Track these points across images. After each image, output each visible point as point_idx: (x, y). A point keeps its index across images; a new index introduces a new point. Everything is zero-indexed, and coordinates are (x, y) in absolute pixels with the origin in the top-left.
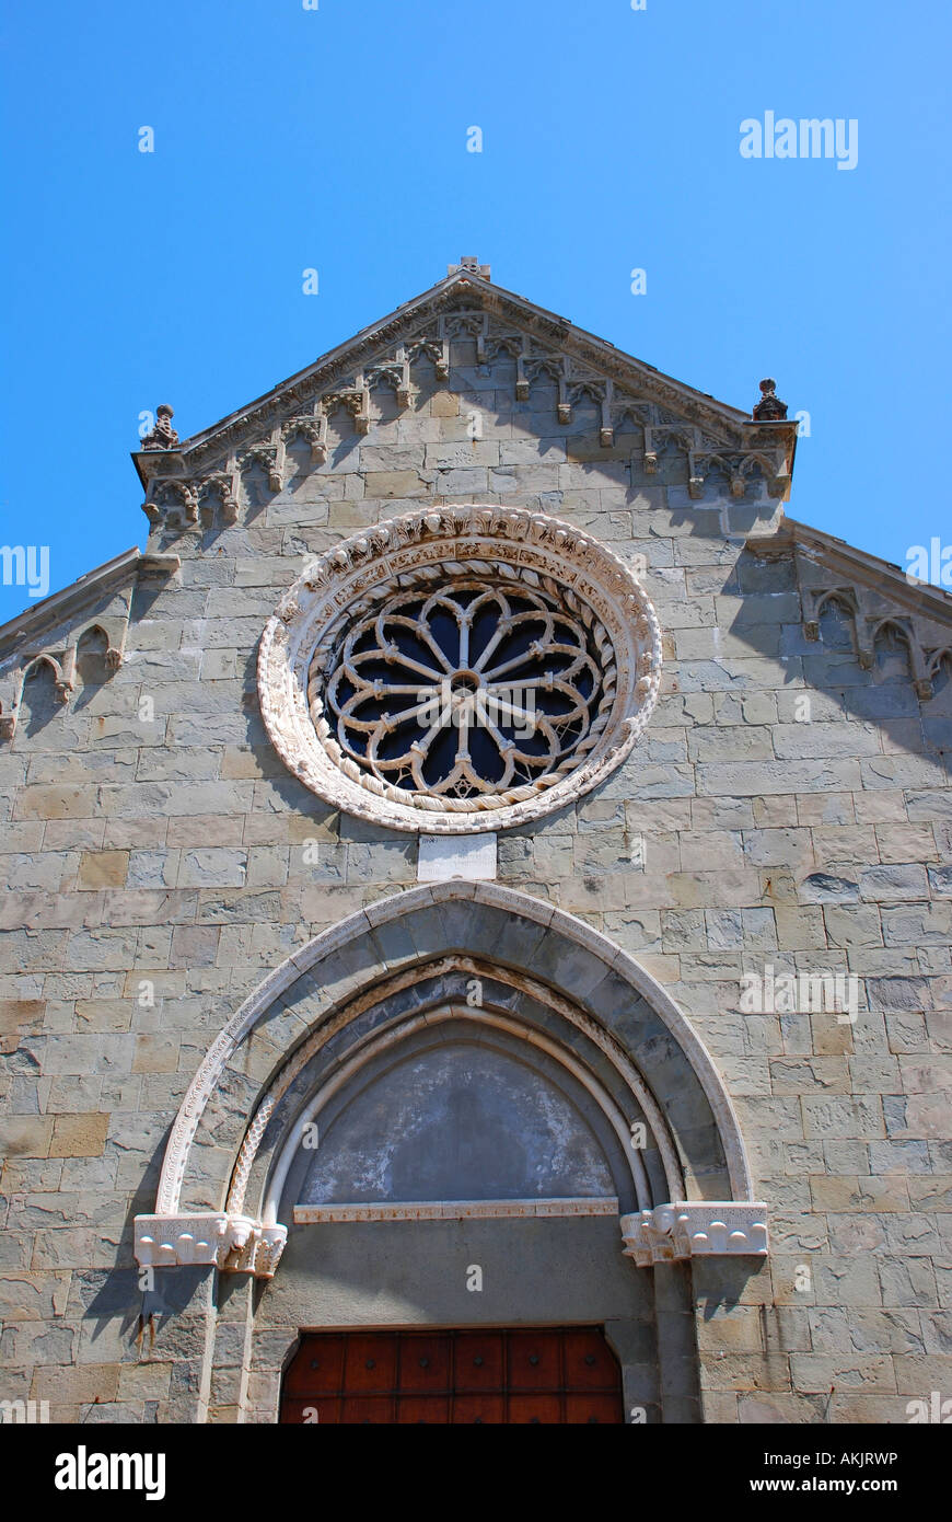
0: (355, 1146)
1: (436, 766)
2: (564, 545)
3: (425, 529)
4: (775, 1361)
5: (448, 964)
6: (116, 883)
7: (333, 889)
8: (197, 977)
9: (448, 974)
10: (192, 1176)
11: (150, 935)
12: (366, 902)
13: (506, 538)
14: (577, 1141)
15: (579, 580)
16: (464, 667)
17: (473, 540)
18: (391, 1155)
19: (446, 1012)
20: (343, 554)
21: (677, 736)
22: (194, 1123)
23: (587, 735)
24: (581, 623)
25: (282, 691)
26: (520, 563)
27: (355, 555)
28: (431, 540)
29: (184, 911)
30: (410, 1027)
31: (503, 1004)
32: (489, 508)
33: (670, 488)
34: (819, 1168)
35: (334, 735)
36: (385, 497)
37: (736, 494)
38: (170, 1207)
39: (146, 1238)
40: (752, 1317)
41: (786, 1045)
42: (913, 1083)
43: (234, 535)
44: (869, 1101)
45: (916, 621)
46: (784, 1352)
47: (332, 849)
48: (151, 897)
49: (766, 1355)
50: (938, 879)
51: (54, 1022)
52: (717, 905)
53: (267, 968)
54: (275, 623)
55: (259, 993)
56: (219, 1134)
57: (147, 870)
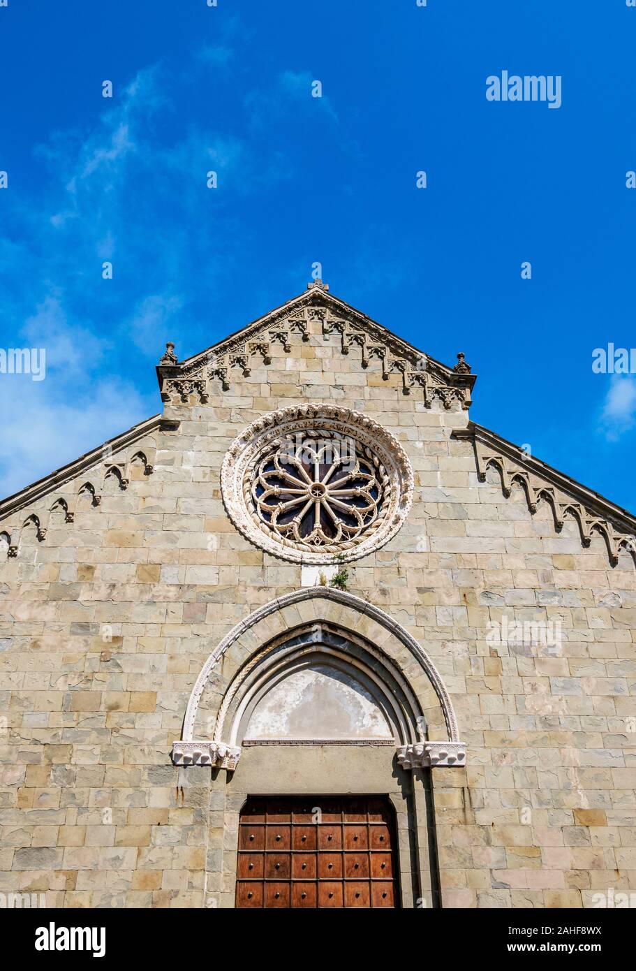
0: (271, 711)
1: (306, 527)
2: (367, 426)
3: (300, 413)
4: (468, 812)
5: (316, 627)
6: (154, 580)
7: (260, 588)
8: (195, 628)
9: (314, 631)
10: (197, 723)
11: (172, 607)
12: (277, 595)
13: (338, 420)
14: (375, 711)
15: (372, 443)
16: (317, 482)
17: (321, 420)
18: (287, 715)
19: (314, 649)
20: (261, 423)
21: (422, 523)
22: (198, 698)
23: (377, 519)
24: (373, 464)
25: (231, 489)
26: (344, 433)
27: (266, 424)
28: (302, 419)
29: (190, 595)
30: (297, 655)
31: (341, 647)
32: (332, 405)
33: (416, 402)
34: (488, 727)
35: (255, 512)
36: (281, 397)
37: (447, 407)
38: (188, 738)
39: (179, 751)
40: (458, 793)
41: (473, 670)
42: (528, 689)
43: (207, 409)
44: (511, 698)
45: (530, 474)
46: (472, 808)
47: (260, 569)
48: (173, 589)
49: (464, 810)
50: (540, 596)
51: (128, 646)
52: (441, 604)
53: (230, 625)
54: (228, 455)
55: (227, 637)
56: (211, 705)
57: (170, 574)
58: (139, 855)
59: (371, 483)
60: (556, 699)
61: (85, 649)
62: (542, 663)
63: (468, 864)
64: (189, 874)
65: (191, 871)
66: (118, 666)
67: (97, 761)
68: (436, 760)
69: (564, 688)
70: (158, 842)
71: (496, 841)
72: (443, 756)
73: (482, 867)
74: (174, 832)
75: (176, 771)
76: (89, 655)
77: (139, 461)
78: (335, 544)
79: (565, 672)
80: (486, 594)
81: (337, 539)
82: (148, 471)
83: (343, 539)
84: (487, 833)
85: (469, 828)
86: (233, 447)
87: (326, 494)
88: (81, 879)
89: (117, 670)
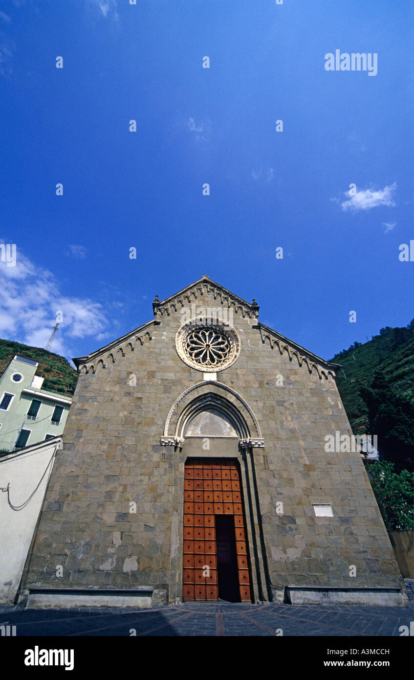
0: (194, 425)
1: (204, 359)
4: (266, 465)
5: (209, 395)
6: (153, 377)
7: (190, 381)
8: (168, 395)
9: (209, 397)
10: (169, 430)
11: (159, 387)
12: (196, 383)
15: (226, 330)
16: (207, 343)
18: (201, 427)
19: (209, 403)
21: (244, 358)
22: (169, 420)
23: (228, 356)
24: (226, 337)
25: (179, 345)
26: (216, 326)
29: (166, 383)
30: (203, 405)
31: (218, 402)
33: (240, 316)
34: (271, 433)
35: (187, 353)
37: (250, 317)
38: (166, 435)
39: (163, 440)
40: (262, 457)
41: (265, 411)
42: (284, 419)
43: (170, 318)
44: (278, 422)
45: (280, 341)
46: (268, 464)
47: (189, 374)
48: (159, 380)
49: (265, 464)
50: (286, 384)
51: (144, 401)
52: (252, 387)
53: (180, 394)
54: (177, 334)
55: (179, 398)
56: (173, 423)
57: (159, 375)
58: (149, 479)
59: (226, 344)
60: (294, 422)
61: (129, 402)
62: (289, 409)
63: (267, 485)
64: (167, 487)
65: (169, 486)
66: (141, 408)
67: (134, 443)
68: (254, 445)
69: (297, 419)
70: (156, 474)
71: (277, 476)
72: (256, 443)
73: (272, 486)
74: (162, 470)
75: (161, 447)
76: (131, 404)
77: (147, 336)
78: (214, 365)
79: (297, 412)
80: (267, 383)
81: (215, 363)
82: (150, 339)
83: (217, 363)
84: (274, 473)
85: (267, 471)
86: (179, 331)
87: (211, 348)
88: (129, 488)
89: (141, 410)
